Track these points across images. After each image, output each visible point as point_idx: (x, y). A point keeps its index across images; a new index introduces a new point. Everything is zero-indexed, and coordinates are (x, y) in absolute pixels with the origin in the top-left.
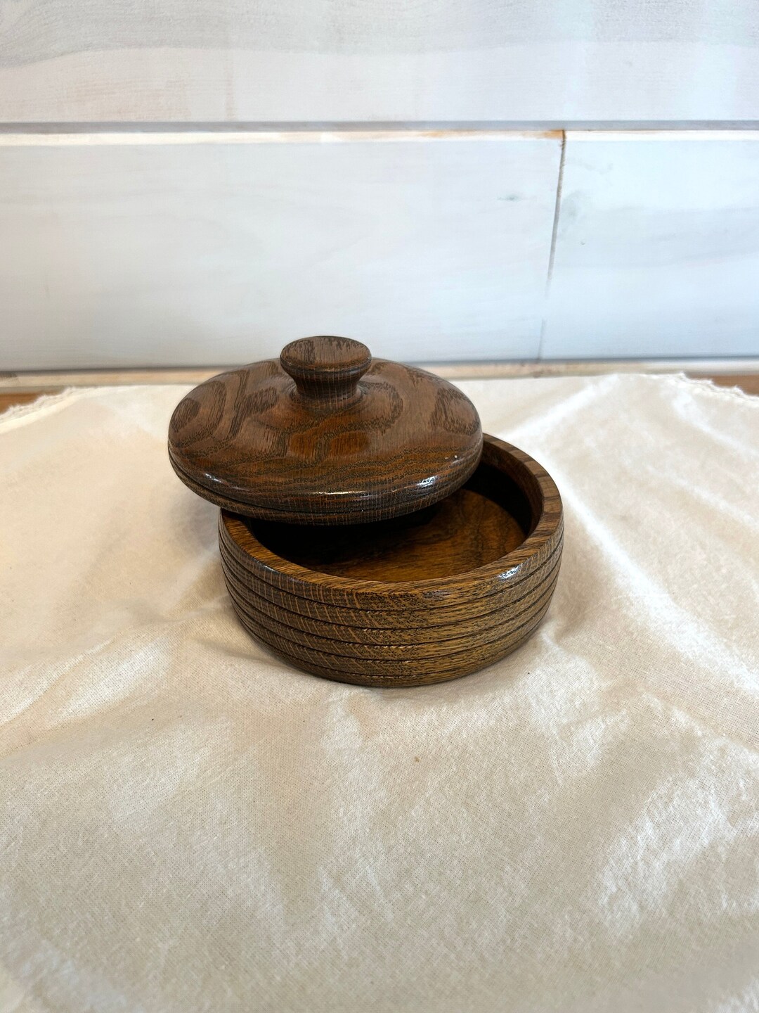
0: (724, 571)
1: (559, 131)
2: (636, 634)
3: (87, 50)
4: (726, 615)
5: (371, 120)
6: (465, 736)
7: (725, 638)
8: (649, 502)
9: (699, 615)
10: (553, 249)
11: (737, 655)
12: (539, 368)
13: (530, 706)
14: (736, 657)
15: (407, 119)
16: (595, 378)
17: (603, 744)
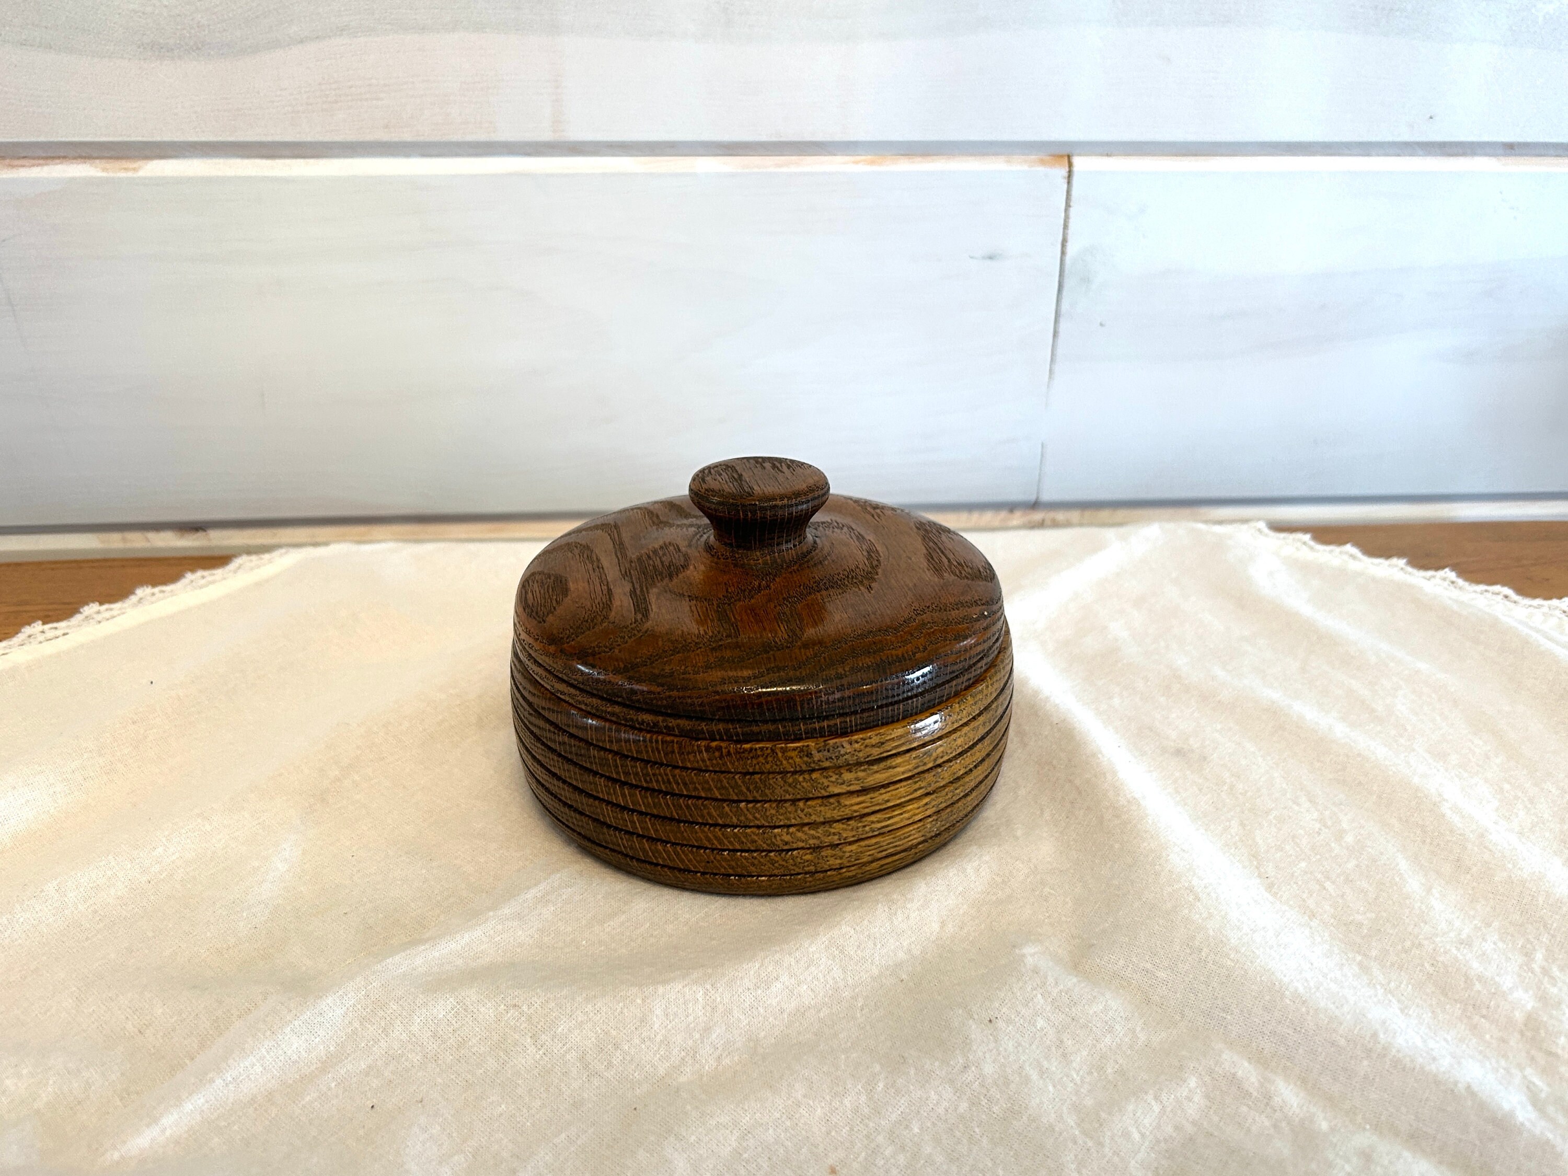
0: (1349, 839)
1: (1062, 156)
2: (1205, 950)
3: (341, 35)
4: (1358, 913)
5: (774, 139)
6: (916, 1130)
7: (1359, 953)
8: (1219, 727)
9: (1313, 916)
10: (1055, 334)
11: (1380, 984)
12: (1038, 516)
13: (1027, 1080)
14: (1378, 987)
15: (828, 138)
16: (1122, 530)
17: (1158, 1141)
